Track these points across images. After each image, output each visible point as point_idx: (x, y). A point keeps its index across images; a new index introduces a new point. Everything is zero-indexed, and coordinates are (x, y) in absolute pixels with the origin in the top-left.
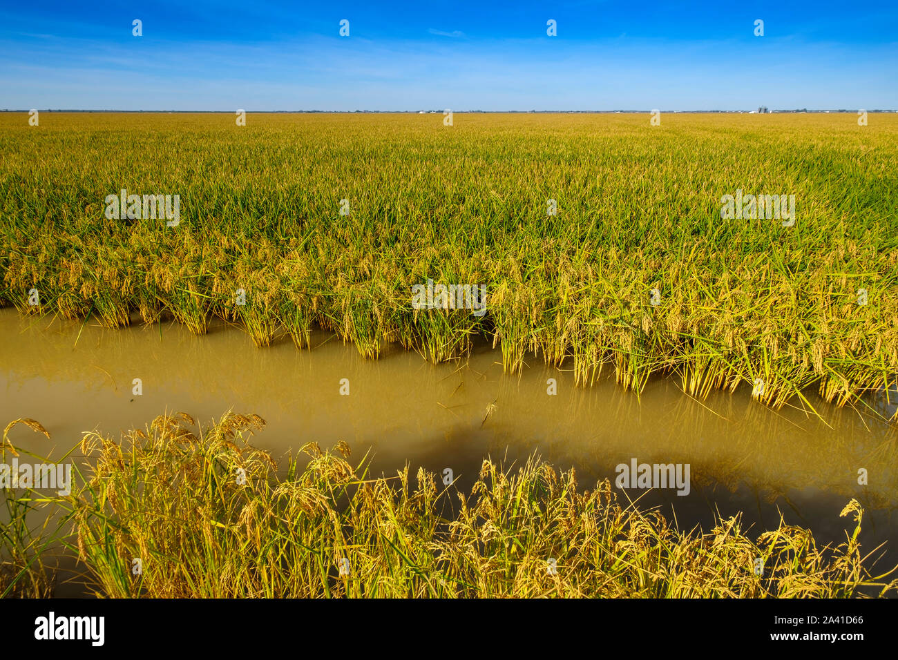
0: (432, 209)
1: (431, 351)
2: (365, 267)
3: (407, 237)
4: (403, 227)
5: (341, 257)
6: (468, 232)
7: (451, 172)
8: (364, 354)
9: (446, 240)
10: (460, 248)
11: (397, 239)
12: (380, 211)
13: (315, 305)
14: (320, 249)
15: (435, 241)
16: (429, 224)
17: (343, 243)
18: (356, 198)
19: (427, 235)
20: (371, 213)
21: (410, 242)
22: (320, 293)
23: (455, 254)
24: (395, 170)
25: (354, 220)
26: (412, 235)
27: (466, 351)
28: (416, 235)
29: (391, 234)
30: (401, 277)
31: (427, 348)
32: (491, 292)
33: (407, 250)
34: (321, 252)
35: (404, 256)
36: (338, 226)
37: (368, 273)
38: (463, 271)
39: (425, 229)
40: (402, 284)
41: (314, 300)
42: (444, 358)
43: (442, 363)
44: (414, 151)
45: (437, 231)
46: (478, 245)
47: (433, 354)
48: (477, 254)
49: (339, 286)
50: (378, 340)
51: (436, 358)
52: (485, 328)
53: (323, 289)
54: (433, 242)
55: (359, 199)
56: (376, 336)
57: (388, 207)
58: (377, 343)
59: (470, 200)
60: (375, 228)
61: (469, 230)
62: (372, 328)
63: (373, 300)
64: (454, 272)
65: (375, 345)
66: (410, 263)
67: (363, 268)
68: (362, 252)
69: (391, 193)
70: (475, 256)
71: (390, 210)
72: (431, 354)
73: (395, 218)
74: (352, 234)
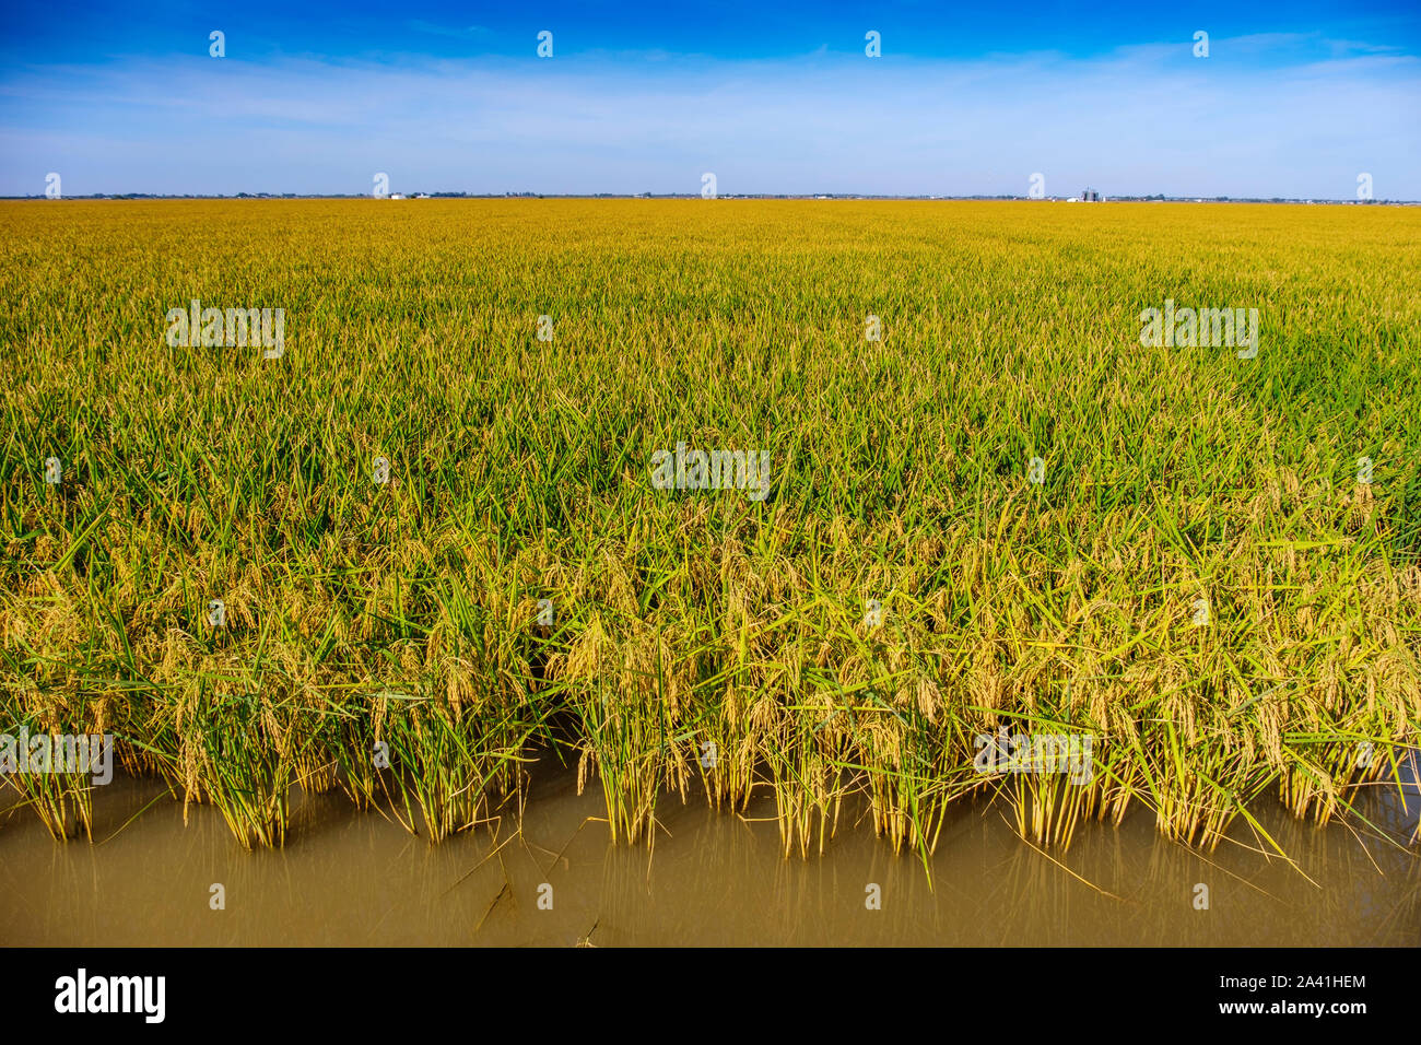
0: (414, 444)
1: (424, 807)
2: (242, 604)
3: (352, 515)
4: (341, 494)
5: (178, 580)
6: (504, 496)
7: (461, 345)
8: (244, 837)
9: (450, 520)
10: (484, 538)
11: (327, 523)
12: (281, 453)
13: (100, 721)
14: (121, 561)
15: (425, 521)
16: (406, 480)
17: (185, 540)
18: (219, 421)
19: (404, 508)
20: (259, 460)
21: (362, 527)
22: (116, 686)
23: (474, 554)
24: (325, 344)
25: (213, 477)
26: (365, 511)
27: (515, 796)
28: (376, 508)
29: (312, 508)
30: (336, 625)
31: (413, 800)
32: (566, 646)
33: (353, 551)
34: (122, 568)
35: (342, 568)
36: (171, 497)
37: (249, 618)
38: (494, 597)
39: (398, 494)
40: (341, 643)
41: (98, 707)
42: (459, 822)
43: (455, 835)
44: (372, 294)
45: (429, 495)
46: (529, 530)
47: (429, 817)
48: (528, 551)
49: (169, 663)
50: (282, 797)
51: (439, 822)
52: (556, 734)
53: (126, 675)
54: (419, 526)
55: (228, 424)
56: (277, 788)
57: (302, 441)
58: (279, 804)
59: (506, 417)
60: (269, 497)
61: (506, 490)
62: (265, 766)
63: (261, 695)
64: (471, 600)
65: (275, 809)
66: (362, 583)
67: (236, 606)
68: (234, 563)
69: (313, 405)
70: (525, 554)
71: (308, 449)
72: (427, 816)
73: (320, 469)
74: (208, 517)
